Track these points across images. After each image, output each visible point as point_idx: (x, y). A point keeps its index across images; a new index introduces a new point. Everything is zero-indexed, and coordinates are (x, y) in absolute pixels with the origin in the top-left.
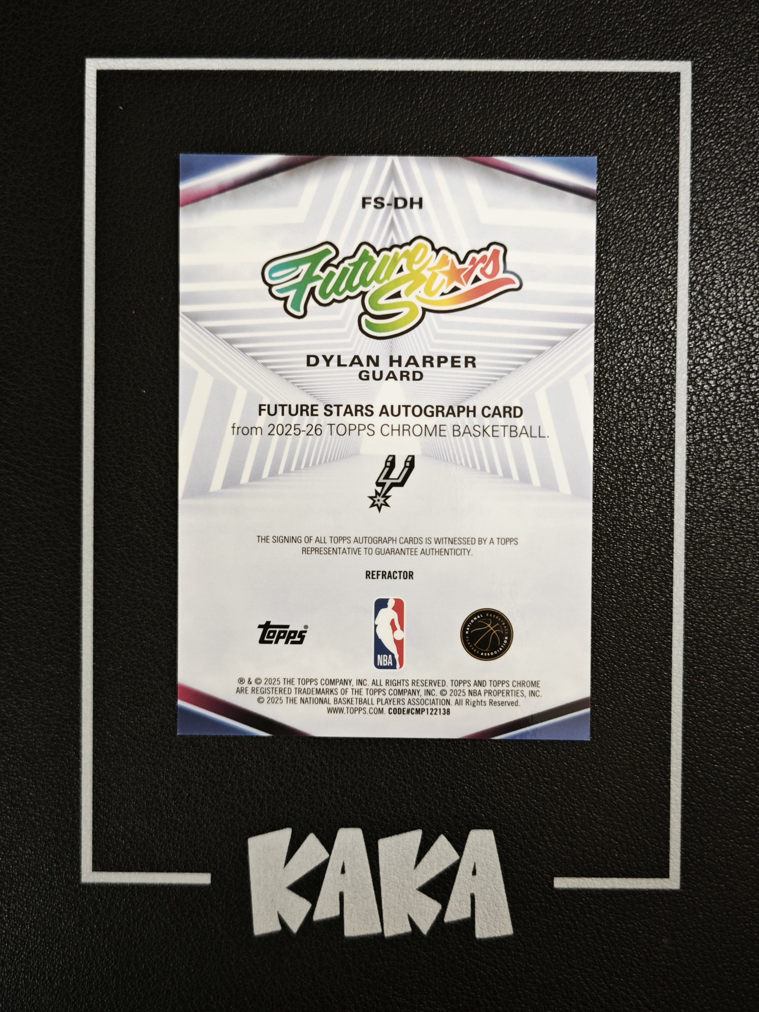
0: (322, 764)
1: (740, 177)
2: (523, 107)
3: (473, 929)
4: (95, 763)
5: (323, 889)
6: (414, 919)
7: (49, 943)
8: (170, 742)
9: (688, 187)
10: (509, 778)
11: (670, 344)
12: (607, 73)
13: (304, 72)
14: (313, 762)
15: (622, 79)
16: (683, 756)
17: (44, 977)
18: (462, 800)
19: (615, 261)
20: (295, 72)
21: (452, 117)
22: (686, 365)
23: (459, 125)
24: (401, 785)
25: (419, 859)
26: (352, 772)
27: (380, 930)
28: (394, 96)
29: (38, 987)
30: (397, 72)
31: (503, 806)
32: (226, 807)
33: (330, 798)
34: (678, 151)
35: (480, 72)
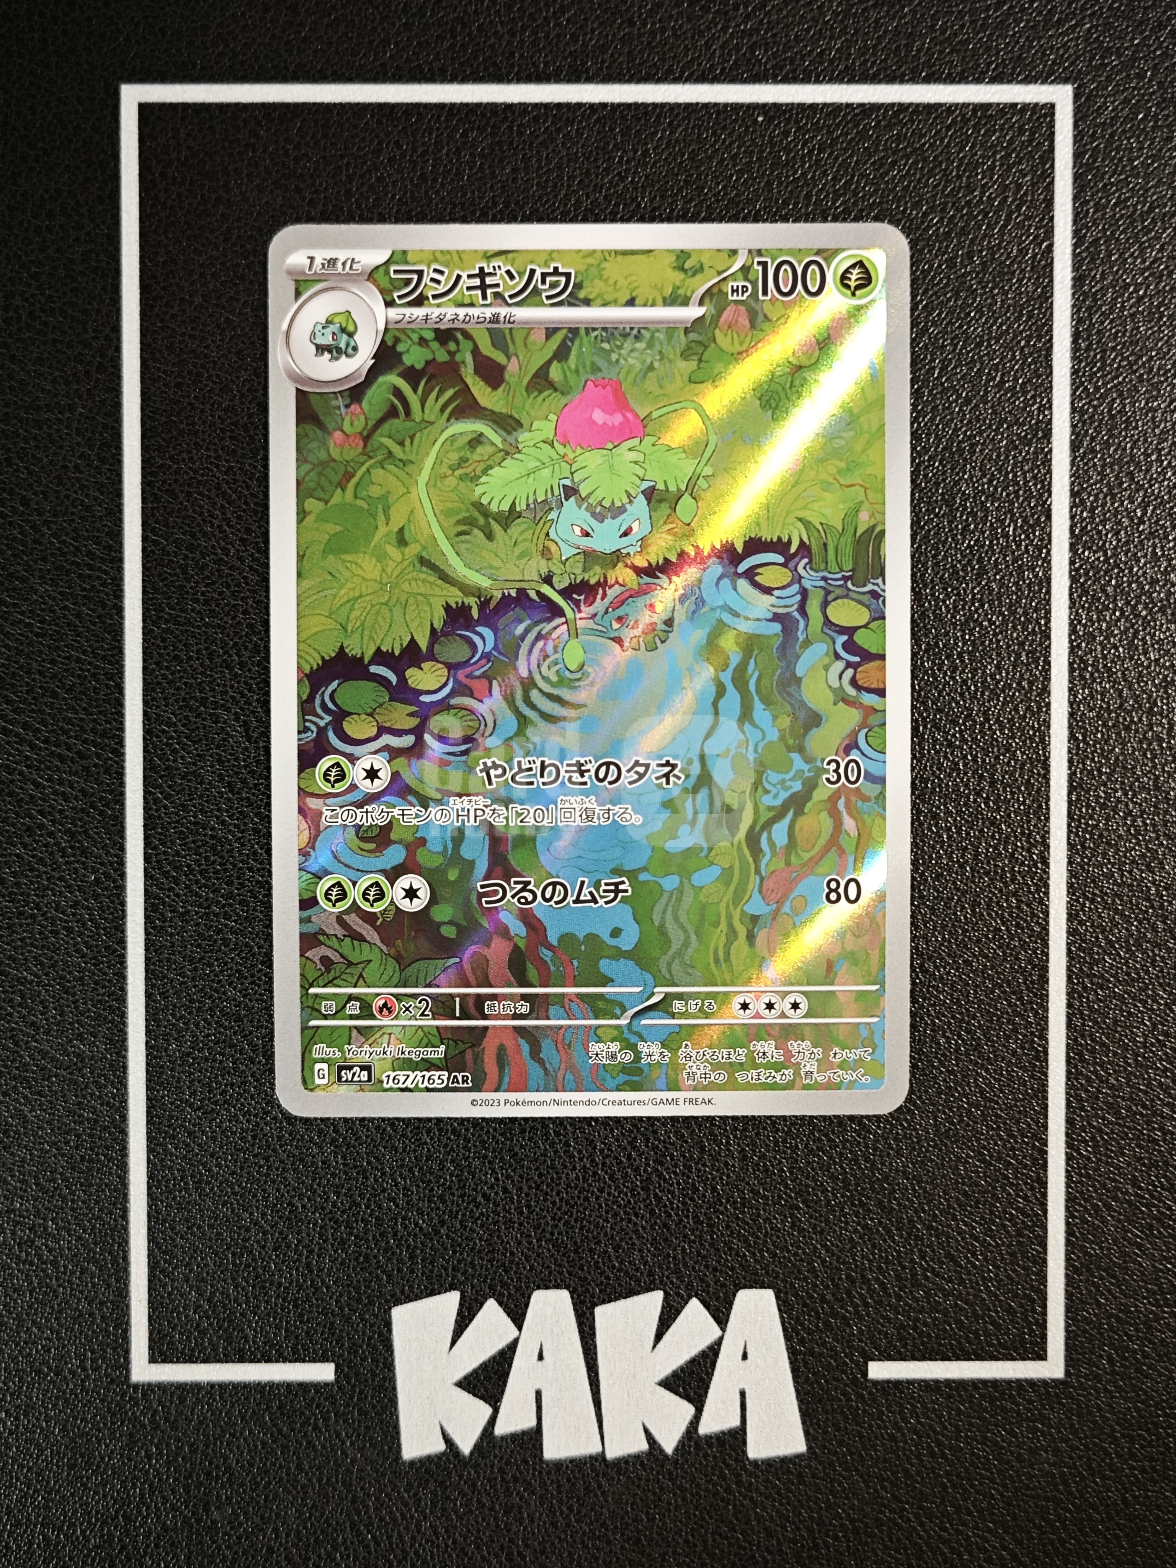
0: (505, 1190)
1: (1149, 268)
2: (810, 159)
3: (744, 1442)
4: (149, 1195)
5: (509, 1384)
6: (652, 1430)
7: (82, 1477)
8: (267, 1159)
9: (1069, 283)
10: (798, 1208)
11: (1042, 529)
12: (940, 105)
13: (467, 105)
14: (492, 1187)
15: (964, 116)
16: (1067, 1171)
17: (75, 1531)
18: (725, 1242)
19: (956, 401)
20: (453, 105)
21: (699, 175)
22: (1067, 562)
23: (710, 189)
24: (630, 1221)
25: (659, 1337)
26: (554, 1203)
27: (600, 1449)
28: (608, 143)
29: (64, 1547)
30: (612, 104)
31: (788, 1251)
32: (356, 1259)
33: (519, 1243)
34: (1052, 227)
35: (742, 105)
